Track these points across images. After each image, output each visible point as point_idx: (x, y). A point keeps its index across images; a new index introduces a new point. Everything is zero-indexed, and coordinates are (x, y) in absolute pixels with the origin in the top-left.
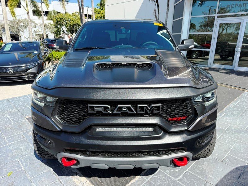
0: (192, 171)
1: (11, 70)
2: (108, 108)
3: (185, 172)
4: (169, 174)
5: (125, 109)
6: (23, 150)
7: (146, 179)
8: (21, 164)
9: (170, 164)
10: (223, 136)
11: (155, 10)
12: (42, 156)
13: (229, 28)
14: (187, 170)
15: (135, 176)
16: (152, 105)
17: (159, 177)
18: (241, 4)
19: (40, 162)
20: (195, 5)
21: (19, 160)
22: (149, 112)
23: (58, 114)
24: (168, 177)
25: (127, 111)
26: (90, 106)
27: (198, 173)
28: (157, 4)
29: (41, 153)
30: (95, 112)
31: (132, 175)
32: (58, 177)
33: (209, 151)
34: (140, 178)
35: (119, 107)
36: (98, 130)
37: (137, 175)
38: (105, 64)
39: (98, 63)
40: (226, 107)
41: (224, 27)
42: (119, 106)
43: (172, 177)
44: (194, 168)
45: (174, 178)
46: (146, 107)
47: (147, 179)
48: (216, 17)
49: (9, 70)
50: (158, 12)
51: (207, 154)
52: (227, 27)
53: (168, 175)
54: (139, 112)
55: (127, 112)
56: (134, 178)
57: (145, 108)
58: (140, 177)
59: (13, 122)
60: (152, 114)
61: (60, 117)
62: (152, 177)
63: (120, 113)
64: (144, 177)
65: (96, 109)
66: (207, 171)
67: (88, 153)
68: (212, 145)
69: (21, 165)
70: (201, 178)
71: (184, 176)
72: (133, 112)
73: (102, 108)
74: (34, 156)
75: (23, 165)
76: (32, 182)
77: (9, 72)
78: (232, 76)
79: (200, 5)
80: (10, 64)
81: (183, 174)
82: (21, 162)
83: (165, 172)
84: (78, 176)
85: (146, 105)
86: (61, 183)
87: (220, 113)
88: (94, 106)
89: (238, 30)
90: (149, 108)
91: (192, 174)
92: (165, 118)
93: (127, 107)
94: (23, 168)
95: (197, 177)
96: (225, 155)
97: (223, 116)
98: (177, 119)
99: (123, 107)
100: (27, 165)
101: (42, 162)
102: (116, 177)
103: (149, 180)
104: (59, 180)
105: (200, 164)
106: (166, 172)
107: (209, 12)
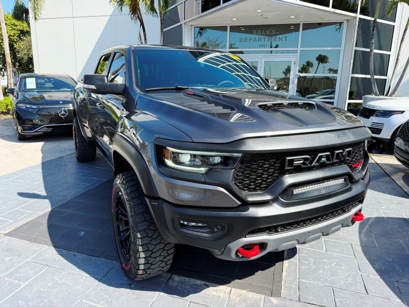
2: (309, 159)
5: (324, 158)
7: (295, 261)
11: (140, 36)
15: (280, 262)
16: (346, 150)
18: (255, 38)
19: (128, 290)
22: (342, 159)
23: (235, 180)
24: (314, 251)
25: (326, 161)
26: (289, 160)
28: (141, 27)
30: (293, 168)
32: (183, 299)
34: (288, 263)
42: (320, 154)
43: (318, 250)
45: (321, 251)
50: (145, 39)
54: (334, 161)
57: (340, 154)
58: (287, 261)
61: (238, 185)
62: (300, 257)
63: (319, 164)
64: (291, 259)
65: (295, 162)
69: (100, 306)
73: (302, 161)
75: (103, 305)
79: (199, 34)
82: (93, 301)
84: (211, 287)
85: (342, 151)
88: (293, 159)
90: (344, 154)
93: (326, 155)
98: (357, 166)
99: (322, 156)
101: (131, 289)
102: (260, 272)
103: (300, 261)
104: (191, 302)
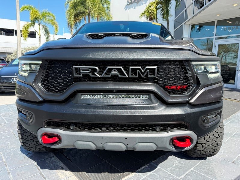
0: (197, 170)
1: (16, 80)
2: (96, 70)
3: (189, 171)
4: (170, 172)
5: (115, 71)
6: (9, 144)
7: (142, 176)
8: (3, 156)
9: (170, 144)
10: (231, 139)
12: (26, 146)
13: (227, 55)
14: (192, 169)
15: (129, 173)
16: (147, 67)
17: (159, 174)
19: (25, 155)
20: (193, 30)
21: (2, 154)
22: (143, 76)
23: (41, 82)
24: (169, 174)
25: (118, 74)
26: (75, 68)
27: (205, 173)
29: (25, 142)
30: (81, 76)
31: (126, 172)
32: (41, 170)
33: (217, 144)
34: (135, 175)
35: (109, 69)
36: (84, 97)
37: (132, 172)
38: (97, 35)
39: (89, 34)
40: (232, 116)
41: (223, 54)
42: (108, 67)
43: (174, 175)
44: (200, 167)
45: (176, 177)
46: (139, 69)
47: (144, 176)
48: (214, 39)
49: (13, 80)
51: (215, 148)
52: (226, 54)
53: (168, 172)
54: (131, 76)
55: (117, 76)
56: (128, 175)
57: (138, 71)
58: (136, 173)
59: (6, 122)
60: (147, 80)
61: (43, 86)
62: (151, 174)
63: (109, 76)
64: (140, 174)
65: (81, 71)
66: (216, 171)
67: (72, 127)
68: (220, 137)
69: (3, 158)
70: (209, 178)
71: (188, 174)
72: (125, 75)
73: (89, 70)
74: (20, 151)
75: (5, 158)
76: (9, 174)
77: (14, 82)
78: (235, 93)
80: (16, 74)
81: (187, 172)
82: (4, 155)
83: (165, 170)
84: (63, 170)
85: (140, 67)
86: (43, 176)
87: (225, 120)
88: (80, 68)
89: (236, 59)
90: (143, 71)
91: (198, 173)
92: (162, 86)
93: (117, 69)
94: (4, 160)
95: (204, 176)
96: (236, 157)
97: (230, 123)
98: (176, 88)
99: (112, 69)
100: (9, 158)
101: (26, 155)
102: (107, 173)
103: (146, 177)
104: (41, 173)
105: (207, 164)
106: (167, 170)
107: (208, 41)
